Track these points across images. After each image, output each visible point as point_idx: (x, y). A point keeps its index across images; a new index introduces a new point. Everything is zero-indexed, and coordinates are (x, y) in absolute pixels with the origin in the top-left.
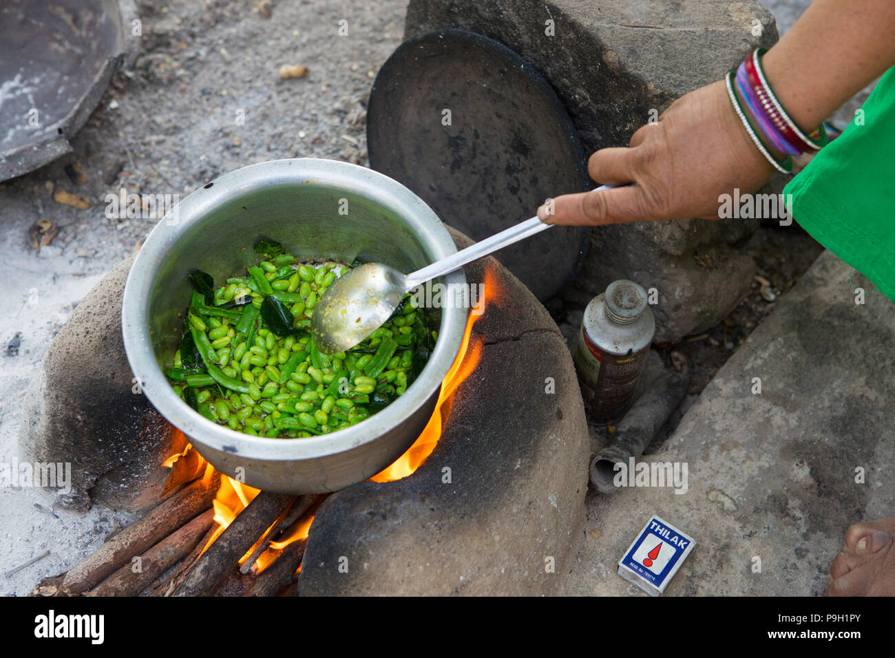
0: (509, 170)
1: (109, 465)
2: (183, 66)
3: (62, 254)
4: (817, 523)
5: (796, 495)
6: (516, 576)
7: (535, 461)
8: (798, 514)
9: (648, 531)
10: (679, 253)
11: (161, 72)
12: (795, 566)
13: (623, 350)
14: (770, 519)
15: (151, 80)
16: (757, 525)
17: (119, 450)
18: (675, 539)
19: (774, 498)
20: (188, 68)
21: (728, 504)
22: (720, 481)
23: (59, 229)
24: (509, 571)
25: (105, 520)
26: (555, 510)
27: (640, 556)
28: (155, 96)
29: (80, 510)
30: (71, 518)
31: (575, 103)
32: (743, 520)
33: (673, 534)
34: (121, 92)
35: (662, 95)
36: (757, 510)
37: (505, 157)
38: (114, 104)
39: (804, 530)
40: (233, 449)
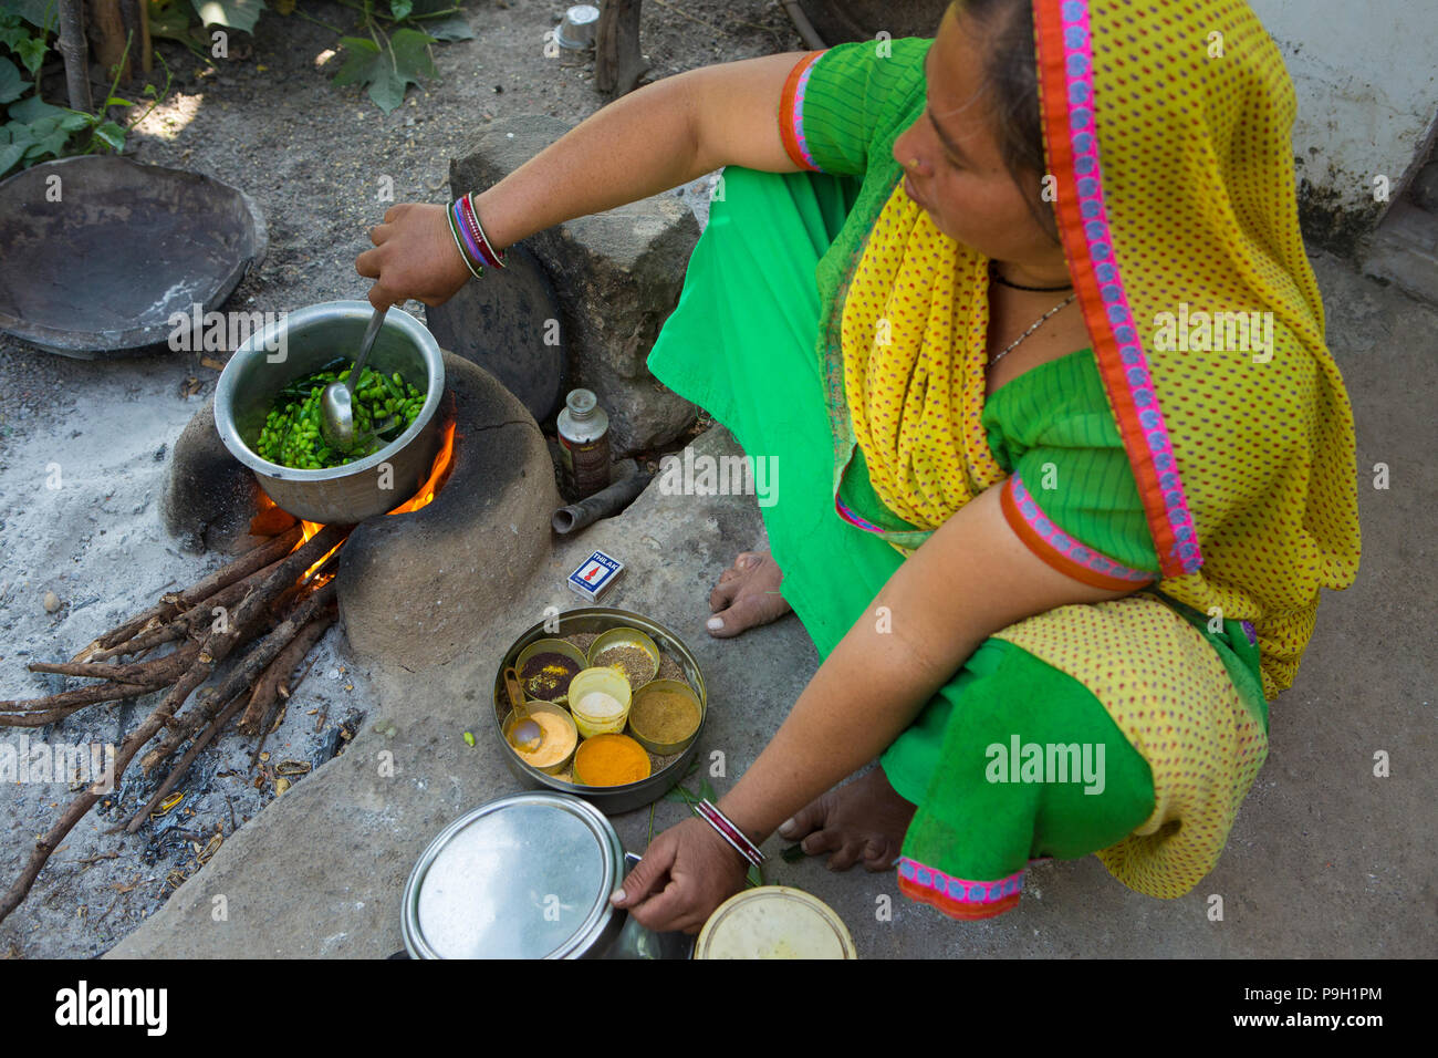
0: (521, 326)
1: (214, 514)
2: (305, 273)
3: (204, 400)
4: (717, 557)
5: (705, 540)
6: (484, 576)
7: (500, 501)
8: (705, 551)
9: (592, 559)
10: (630, 375)
11: (289, 277)
12: (696, 584)
13: (582, 439)
14: (684, 555)
15: (281, 283)
16: (674, 558)
17: (220, 502)
18: (609, 564)
19: (689, 542)
20: (308, 274)
21: (656, 545)
22: (652, 532)
23: (203, 383)
24: (478, 571)
25: (214, 561)
26: (516, 536)
27: (582, 575)
28: (283, 294)
29: (197, 553)
30: (191, 559)
31: (553, 271)
32: (664, 556)
33: (609, 560)
34: (259, 291)
35: (598, 257)
36: (675, 550)
37: (517, 316)
38: (251, 300)
39: (707, 561)
40: (279, 475)
